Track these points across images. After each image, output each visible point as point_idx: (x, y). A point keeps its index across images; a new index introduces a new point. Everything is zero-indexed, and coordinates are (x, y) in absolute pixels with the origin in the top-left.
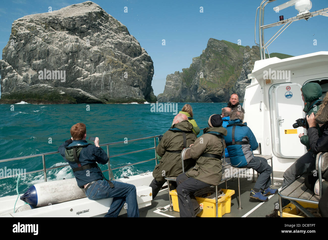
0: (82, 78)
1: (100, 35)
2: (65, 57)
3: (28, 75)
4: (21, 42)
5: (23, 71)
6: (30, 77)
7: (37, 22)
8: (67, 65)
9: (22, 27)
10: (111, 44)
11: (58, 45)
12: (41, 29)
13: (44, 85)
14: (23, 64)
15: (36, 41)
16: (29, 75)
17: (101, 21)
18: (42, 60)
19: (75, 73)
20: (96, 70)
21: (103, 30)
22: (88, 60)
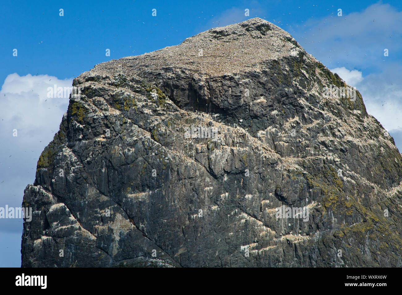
0: (255, 244)
1: (301, 124)
2: (212, 185)
3: (111, 230)
4: (98, 139)
5: (98, 218)
6: (117, 238)
7: (135, 86)
8: (214, 208)
9: (102, 99)
10: (330, 151)
11: (194, 152)
12: (147, 104)
13: (156, 262)
14: (98, 201)
15: (135, 138)
16: (114, 231)
17: (301, 83)
18: (151, 192)
19: (237, 231)
20: (292, 226)
21: (307, 109)
22: (271, 194)
